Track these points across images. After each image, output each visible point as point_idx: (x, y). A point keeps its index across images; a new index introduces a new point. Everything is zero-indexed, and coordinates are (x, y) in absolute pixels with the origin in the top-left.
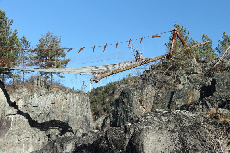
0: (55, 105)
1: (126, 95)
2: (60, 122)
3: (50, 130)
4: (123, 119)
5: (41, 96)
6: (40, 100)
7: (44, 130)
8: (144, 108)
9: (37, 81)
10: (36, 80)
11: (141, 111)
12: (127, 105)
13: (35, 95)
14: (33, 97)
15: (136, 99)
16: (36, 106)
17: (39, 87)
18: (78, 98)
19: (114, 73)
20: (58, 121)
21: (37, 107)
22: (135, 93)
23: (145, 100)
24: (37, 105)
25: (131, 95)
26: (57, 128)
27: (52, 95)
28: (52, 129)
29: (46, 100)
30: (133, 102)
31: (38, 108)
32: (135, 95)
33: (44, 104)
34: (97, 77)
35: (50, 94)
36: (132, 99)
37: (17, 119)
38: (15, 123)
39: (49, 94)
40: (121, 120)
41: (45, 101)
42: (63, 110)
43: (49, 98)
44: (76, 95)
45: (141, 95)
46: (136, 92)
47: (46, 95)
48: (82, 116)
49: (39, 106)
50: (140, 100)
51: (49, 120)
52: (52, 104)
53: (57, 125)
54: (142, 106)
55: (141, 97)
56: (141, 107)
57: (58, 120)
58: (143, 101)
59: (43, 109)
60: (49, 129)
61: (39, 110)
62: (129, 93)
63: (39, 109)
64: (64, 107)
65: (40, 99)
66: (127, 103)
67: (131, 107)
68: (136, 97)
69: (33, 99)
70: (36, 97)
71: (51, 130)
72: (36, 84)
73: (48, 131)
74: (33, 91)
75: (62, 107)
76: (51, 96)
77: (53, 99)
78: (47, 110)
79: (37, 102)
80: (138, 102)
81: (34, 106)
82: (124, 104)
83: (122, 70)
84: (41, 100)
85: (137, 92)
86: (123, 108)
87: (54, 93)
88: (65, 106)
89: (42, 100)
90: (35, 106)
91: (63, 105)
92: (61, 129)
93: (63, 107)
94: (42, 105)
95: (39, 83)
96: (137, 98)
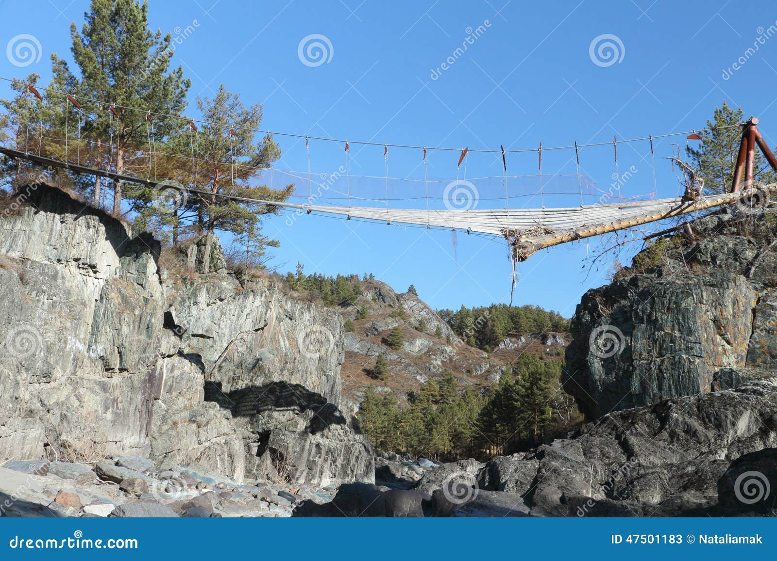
0: (262, 336)
1: (666, 301)
2: (302, 390)
3: (270, 417)
4: (660, 371)
5: (221, 300)
6: (217, 314)
7: (244, 416)
8: (728, 343)
9: (199, 251)
10: (195, 248)
11: (720, 349)
12: (673, 329)
13: (203, 297)
14: (195, 303)
15: (705, 314)
16: (202, 336)
17: (207, 270)
18: (308, 318)
19: (581, 233)
20: (297, 385)
21: (209, 338)
22: (702, 295)
23: (729, 317)
24: (207, 331)
25: (688, 303)
26: (294, 410)
27: (258, 302)
28: (278, 411)
29: (239, 316)
30: (695, 322)
31: (210, 341)
32: (701, 303)
33: (230, 329)
34: (526, 244)
35: (251, 297)
36: (694, 312)
37: (177, 373)
38: (171, 386)
39: (246, 297)
40: (650, 375)
41: (235, 318)
42: (286, 355)
43: (246, 311)
44: (302, 308)
45: (718, 304)
46: (704, 294)
47: (237, 298)
48: (324, 378)
49: (215, 335)
50: (715, 317)
51: (259, 382)
52: (256, 330)
53: (294, 398)
54: (721, 335)
55: (719, 308)
56: (718, 338)
57: (294, 382)
58: (724, 322)
59: (225, 345)
60: (266, 412)
61: (212, 349)
62: (677, 296)
63: (212, 347)
64: (287, 342)
65: (218, 312)
66: (673, 326)
67: (692, 338)
68: (704, 309)
69: (194, 311)
70: (205, 305)
71: (276, 414)
72: (193, 259)
73: (263, 419)
74: (192, 284)
75: (282, 343)
76: (254, 304)
77: (262, 314)
78: (240, 349)
79: (208, 322)
80: (711, 323)
81: (196, 332)
82: (661, 329)
83: (607, 228)
84: (223, 314)
85: (709, 293)
86: (655, 341)
87: (264, 295)
88: (289, 340)
89: (225, 314)
90: (200, 333)
91: (283, 336)
92: (311, 414)
93: (284, 342)
94: (224, 333)
95: (207, 258)
96: (707, 311)
